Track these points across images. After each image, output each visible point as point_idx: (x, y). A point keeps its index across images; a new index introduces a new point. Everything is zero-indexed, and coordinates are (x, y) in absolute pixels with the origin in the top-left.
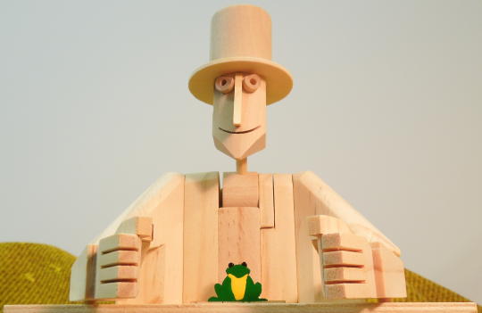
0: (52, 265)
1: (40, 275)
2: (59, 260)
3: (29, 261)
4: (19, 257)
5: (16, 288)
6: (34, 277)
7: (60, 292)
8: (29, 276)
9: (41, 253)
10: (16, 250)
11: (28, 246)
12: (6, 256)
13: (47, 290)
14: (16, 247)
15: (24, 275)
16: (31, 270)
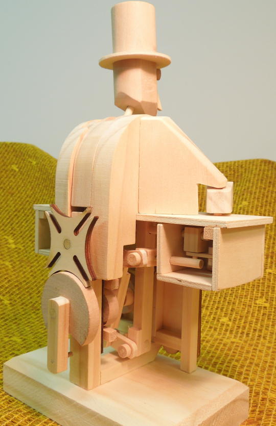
0: (30, 160)
1: (22, 167)
2: (35, 156)
3: (14, 156)
4: (6, 153)
5: (5, 176)
6: (18, 168)
7: (36, 179)
8: (15, 167)
9: (22, 150)
10: (4, 148)
11: (13, 144)
13: (27, 177)
14: (4, 146)
15: (11, 166)
16: (16, 162)
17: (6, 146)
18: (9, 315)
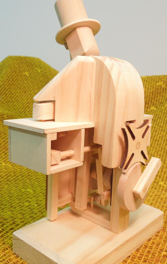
0: (36, 68)
1: (31, 73)
2: (40, 66)
3: (26, 65)
4: (21, 64)
5: (21, 79)
6: (29, 74)
7: (41, 81)
8: (26, 73)
9: (31, 62)
10: (20, 60)
11: (25, 58)
12: (15, 63)
13: (35, 80)
14: (20, 59)
15: (24, 73)
16: (27, 70)
17: (21, 58)
18: (24, 173)
